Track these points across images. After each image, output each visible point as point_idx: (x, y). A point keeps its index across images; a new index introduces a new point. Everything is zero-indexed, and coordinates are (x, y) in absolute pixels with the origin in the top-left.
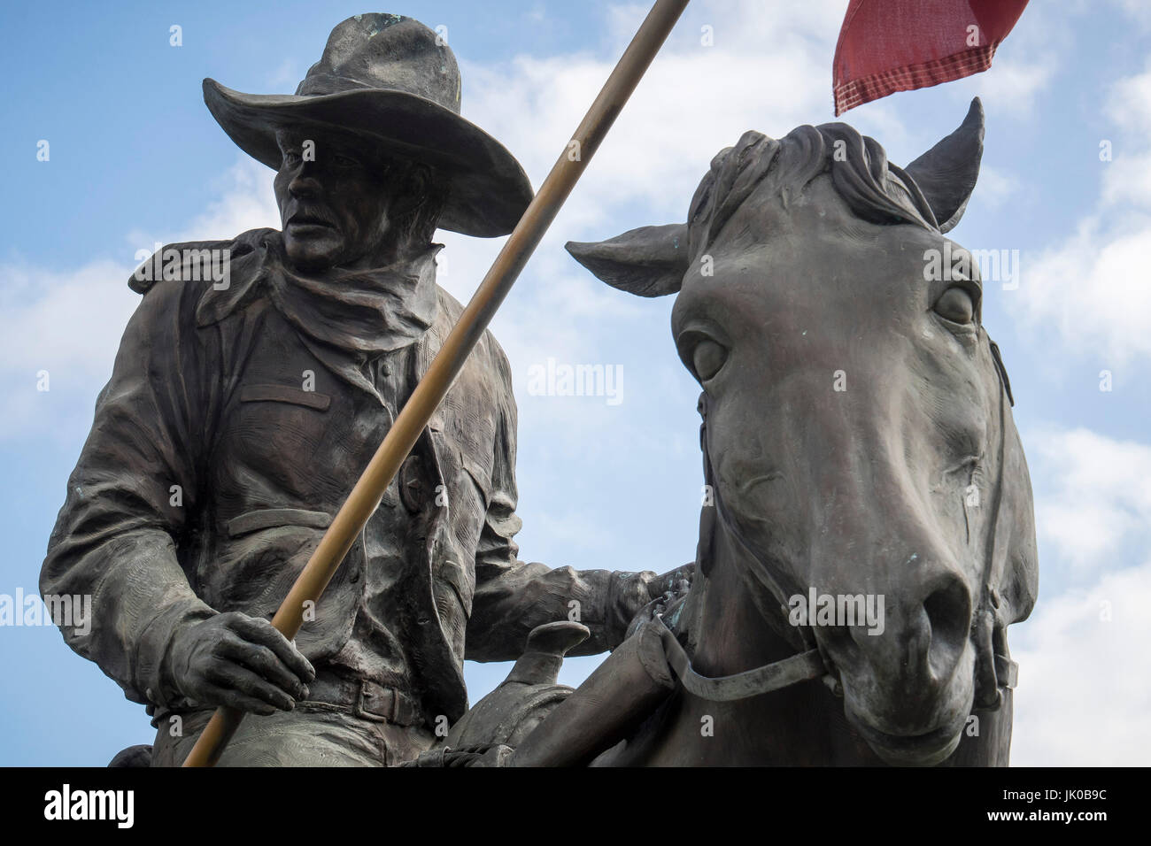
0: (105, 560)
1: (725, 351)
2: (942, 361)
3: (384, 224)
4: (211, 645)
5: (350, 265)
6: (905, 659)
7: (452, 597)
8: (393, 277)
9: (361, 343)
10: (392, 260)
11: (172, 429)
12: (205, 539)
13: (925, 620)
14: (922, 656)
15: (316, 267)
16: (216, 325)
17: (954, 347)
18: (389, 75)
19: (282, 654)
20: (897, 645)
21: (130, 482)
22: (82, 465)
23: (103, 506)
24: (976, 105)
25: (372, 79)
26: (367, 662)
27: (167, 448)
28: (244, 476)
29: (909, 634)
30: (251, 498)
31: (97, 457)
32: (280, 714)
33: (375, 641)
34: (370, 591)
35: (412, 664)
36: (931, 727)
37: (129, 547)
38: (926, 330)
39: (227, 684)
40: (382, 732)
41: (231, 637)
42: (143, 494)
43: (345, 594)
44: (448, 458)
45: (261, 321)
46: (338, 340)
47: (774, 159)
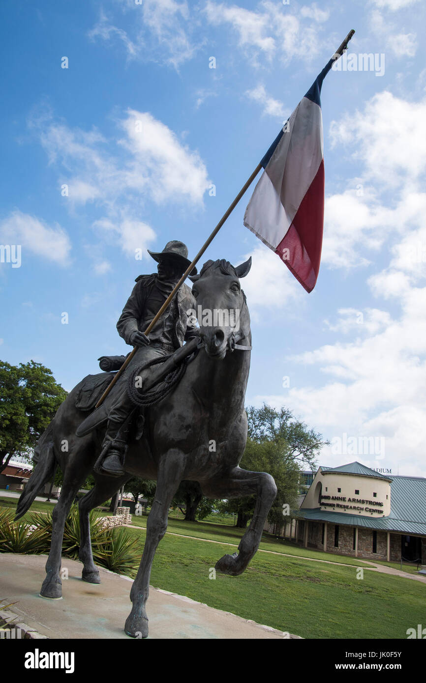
0: (125, 322)
1: (198, 294)
2: (231, 297)
3: (173, 273)
4: (135, 336)
5: (168, 279)
6: (211, 343)
7: (181, 332)
8: (174, 281)
9: (168, 291)
10: (175, 278)
11: (138, 303)
12: (142, 320)
13: (215, 336)
14: (214, 342)
15: (162, 279)
16: (146, 287)
17: (233, 295)
18: (175, 250)
19: (145, 338)
20: (210, 340)
21: (130, 311)
22: (124, 308)
23: (126, 314)
24: (251, 257)
25: (172, 251)
26: (165, 341)
27: (137, 306)
28: (148, 311)
29: (213, 339)
30: (149, 314)
31: (127, 307)
32: (144, 347)
33: (166, 337)
34: (166, 329)
35: (173, 342)
36: (216, 354)
37: (129, 321)
38: (229, 292)
39: (136, 342)
40: (166, 352)
41: (138, 335)
42: (132, 313)
43: (161, 330)
44: (181, 310)
45: (153, 287)
46: (164, 291)
47: (212, 264)
